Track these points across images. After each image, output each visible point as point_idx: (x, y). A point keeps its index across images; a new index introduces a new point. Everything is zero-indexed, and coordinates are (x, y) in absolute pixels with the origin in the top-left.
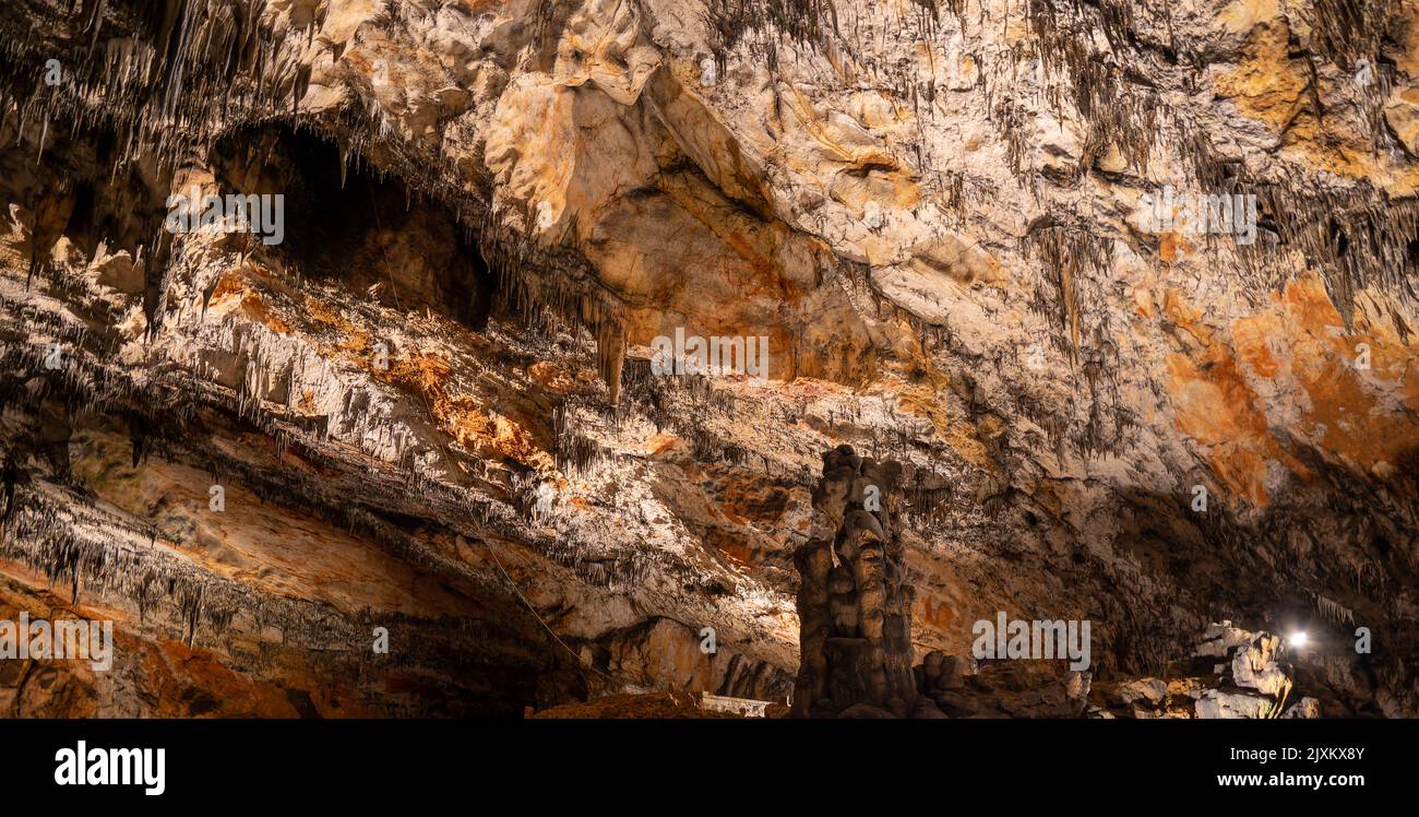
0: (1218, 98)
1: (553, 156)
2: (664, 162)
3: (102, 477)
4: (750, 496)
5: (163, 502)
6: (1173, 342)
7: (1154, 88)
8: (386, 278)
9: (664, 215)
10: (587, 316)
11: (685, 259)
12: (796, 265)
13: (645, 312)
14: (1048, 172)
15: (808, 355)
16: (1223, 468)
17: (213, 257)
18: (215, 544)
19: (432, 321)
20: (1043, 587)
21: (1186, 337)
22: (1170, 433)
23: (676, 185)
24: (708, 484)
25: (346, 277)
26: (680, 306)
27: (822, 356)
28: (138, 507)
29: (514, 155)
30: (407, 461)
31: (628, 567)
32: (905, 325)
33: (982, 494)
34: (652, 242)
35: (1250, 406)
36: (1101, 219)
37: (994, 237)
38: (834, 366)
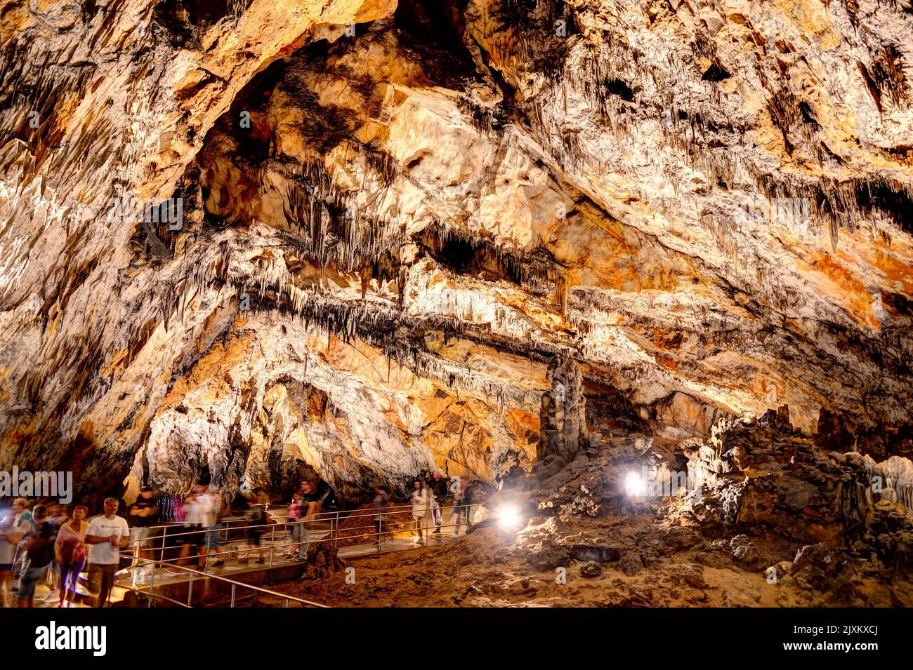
0: (755, 146)
1: (517, 217)
2: (576, 199)
3: (441, 348)
4: (666, 337)
5: (469, 354)
6: (791, 254)
7: (726, 147)
8: (484, 269)
9: (579, 223)
10: (550, 277)
11: (589, 243)
12: (631, 239)
13: (575, 270)
14: (698, 191)
15: (645, 279)
16: (851, 311)
17: (423, 274)
18: (496, 369)
19: (505, 283)
20: (810, 372)
21: (799, 250)
22: (816, 295)
23: (581, 208)
24: (646, 334)
25: (470, 272)
26: (589, 264)
27: (652, 278)
28: (459, 358)
29: (498, 224)
30: (528, 336)
31: (641, 371)
32: (681, 259)
33: (754, 330)
34: (576, 237)
35: (849, 278)
36: (728, 207)
37: (689, 221)
38: (657, 282)
